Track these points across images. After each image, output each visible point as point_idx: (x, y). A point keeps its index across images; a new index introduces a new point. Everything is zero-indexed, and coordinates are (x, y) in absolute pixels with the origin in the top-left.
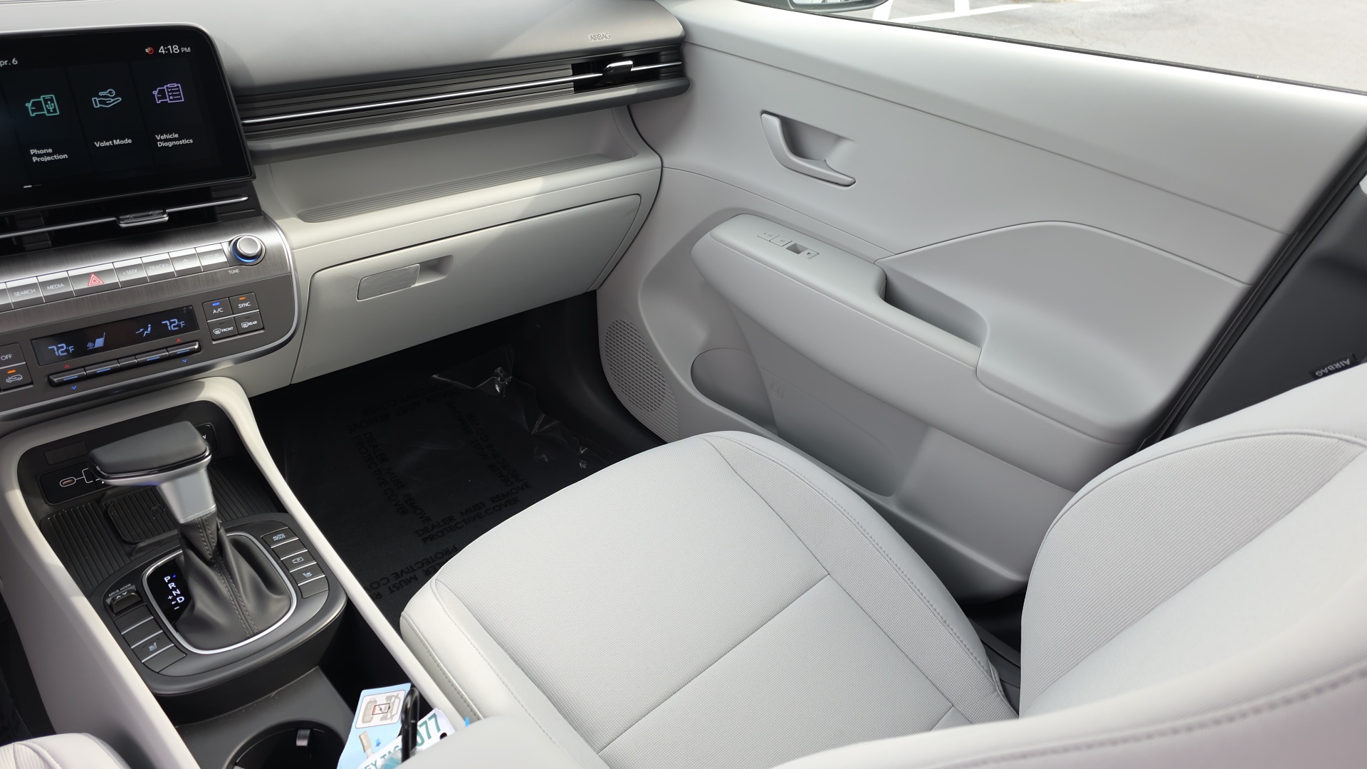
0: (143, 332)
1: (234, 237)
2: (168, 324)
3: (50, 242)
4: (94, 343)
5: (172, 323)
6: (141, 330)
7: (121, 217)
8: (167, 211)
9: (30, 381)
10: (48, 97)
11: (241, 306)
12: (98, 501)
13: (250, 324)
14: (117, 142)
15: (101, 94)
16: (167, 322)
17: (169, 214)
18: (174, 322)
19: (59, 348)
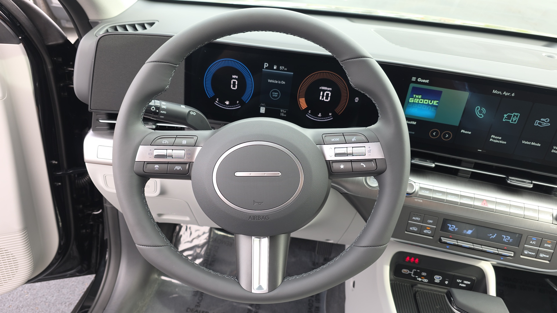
0: (491, 236)
2: (505, 238)
3: (469, 176)
4: (467, 232)
5: (506, 238)
6: (491, 235)
7: (510, 178)
8: (533, 182)
9: (433, 236)
10: (516, 114)
11: (546, 245)
12: (412, 286)
13: (545, 256)
14: (533, 144)
15: (542, 120)
16: (505, 236)
17: (534, 184)
18: (508, 238)
19: (452, 227)
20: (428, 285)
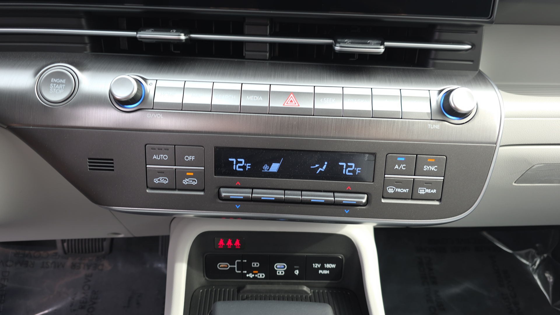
0: (318, 168)
1: (448, 88)
2: (345, 167)
3: (268, 54)
4: (270, 167)
5: (348, 168)
6: (317, 166)
7: (339, 40)
8: (386, 43)
9: (202, 188)
11: (426, 168)
13: (428, 191)
16: (345, 164)
17: (387, 49)
18: (351, 167)
19: (238, 162)
20: (268, 283)
